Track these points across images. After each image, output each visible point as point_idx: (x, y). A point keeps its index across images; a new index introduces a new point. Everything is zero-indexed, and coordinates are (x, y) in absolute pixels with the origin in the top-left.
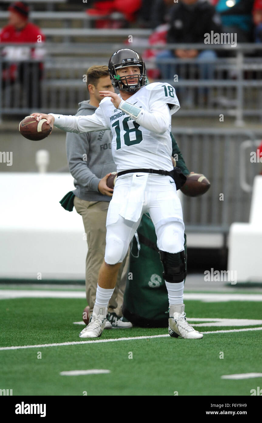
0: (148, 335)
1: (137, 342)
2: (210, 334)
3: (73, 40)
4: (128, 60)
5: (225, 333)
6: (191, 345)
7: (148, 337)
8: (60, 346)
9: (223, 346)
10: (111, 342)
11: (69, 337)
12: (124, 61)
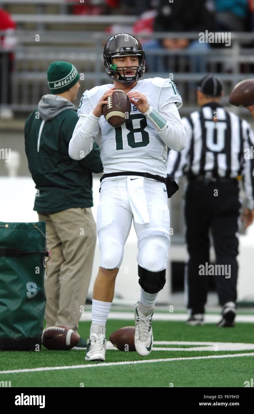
0: (131, 360)
1: (118, 368)
2: (201, 359)
3: (48, 27)
4: (127, 49)
5: (218, 359)
6: (180, 372)
7: (131, 362)
8: (32, 372)
9: (216, 373)
10: (89, 368)
11: (42, 362)
12: (122, 49)
